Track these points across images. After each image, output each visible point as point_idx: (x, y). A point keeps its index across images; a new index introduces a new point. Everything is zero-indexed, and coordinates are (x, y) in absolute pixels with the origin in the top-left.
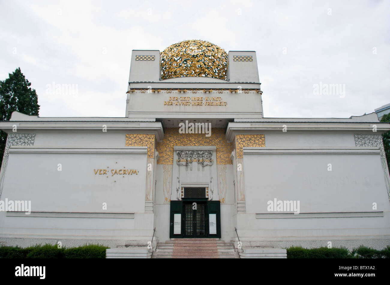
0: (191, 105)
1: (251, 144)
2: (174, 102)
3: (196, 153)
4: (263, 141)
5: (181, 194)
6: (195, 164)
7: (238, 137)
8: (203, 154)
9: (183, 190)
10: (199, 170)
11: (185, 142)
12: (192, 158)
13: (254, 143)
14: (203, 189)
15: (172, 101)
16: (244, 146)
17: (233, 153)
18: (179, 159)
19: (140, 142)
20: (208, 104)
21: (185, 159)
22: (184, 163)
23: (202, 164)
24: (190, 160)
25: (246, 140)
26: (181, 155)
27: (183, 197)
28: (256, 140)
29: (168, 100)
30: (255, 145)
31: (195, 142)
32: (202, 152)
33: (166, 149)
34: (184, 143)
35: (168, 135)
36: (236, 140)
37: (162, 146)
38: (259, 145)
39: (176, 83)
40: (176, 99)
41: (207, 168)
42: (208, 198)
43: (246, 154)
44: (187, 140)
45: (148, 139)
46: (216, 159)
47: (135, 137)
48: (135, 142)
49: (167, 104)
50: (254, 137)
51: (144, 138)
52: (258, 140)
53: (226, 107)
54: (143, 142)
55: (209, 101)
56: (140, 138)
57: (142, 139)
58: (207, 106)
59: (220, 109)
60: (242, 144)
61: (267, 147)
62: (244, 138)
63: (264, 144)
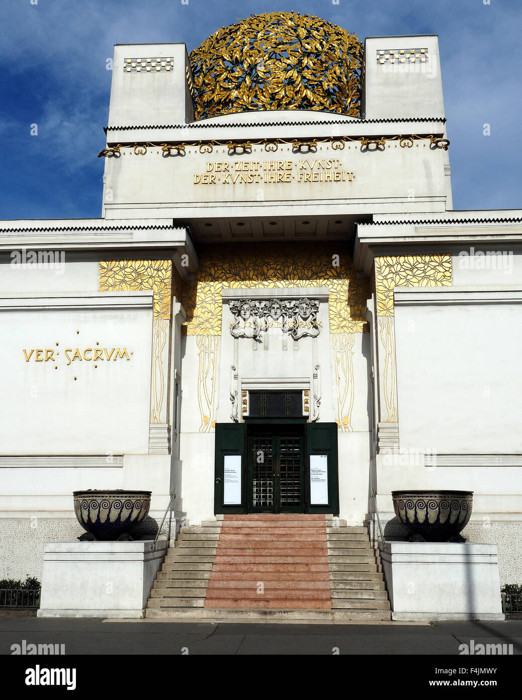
0: (262, 182)
1: (414, 280)
2: (218, 175)
3: (278, 306)
4: (446, 271)
5: (241, 406)
6: (275, 333)
7: (382, 263)
9: (247, 398)
10: (285, 347)
11: (250, 278)
13: (423, 278)
14: (296, 395)
15: (213, 173)
16: (396, 285)
17: (370, 303)
18: (236, 320)
19: (135, 280)
20: (305, 177)
21: (250, 320)
23: (294, 332)
24: (263, 323)
25: (402, 270)
26: (240, 312)
27: (247, 414)
28: (429, 268)
29: (202, 170)
30: (425, 281)
31: (275, 279)
32: (294, 302)
33: (204, 298)
35: (209, 262)
36: (376, 269)
38: (436, 280)
39: (222, 126)
40: (223, 167)
41: (305, 343)
42: (307, 418)
43: (401, 304)
45: (156, 272)
46: (328, 319)
47: (122, 267)
48: (123, 281)
49: (201, 183)
50: (423, 262)
51: (145, 270)
52: (434, 268)
53: (351, 185)
54: (142, 280)
55: (309, 171)
56: (135, 271)
57: (141, 272)
58: (302, 183)
59: (336, 190)
60: (393, 280)
61: (456, 286)
62: (396, 265)
63: (449, 278)
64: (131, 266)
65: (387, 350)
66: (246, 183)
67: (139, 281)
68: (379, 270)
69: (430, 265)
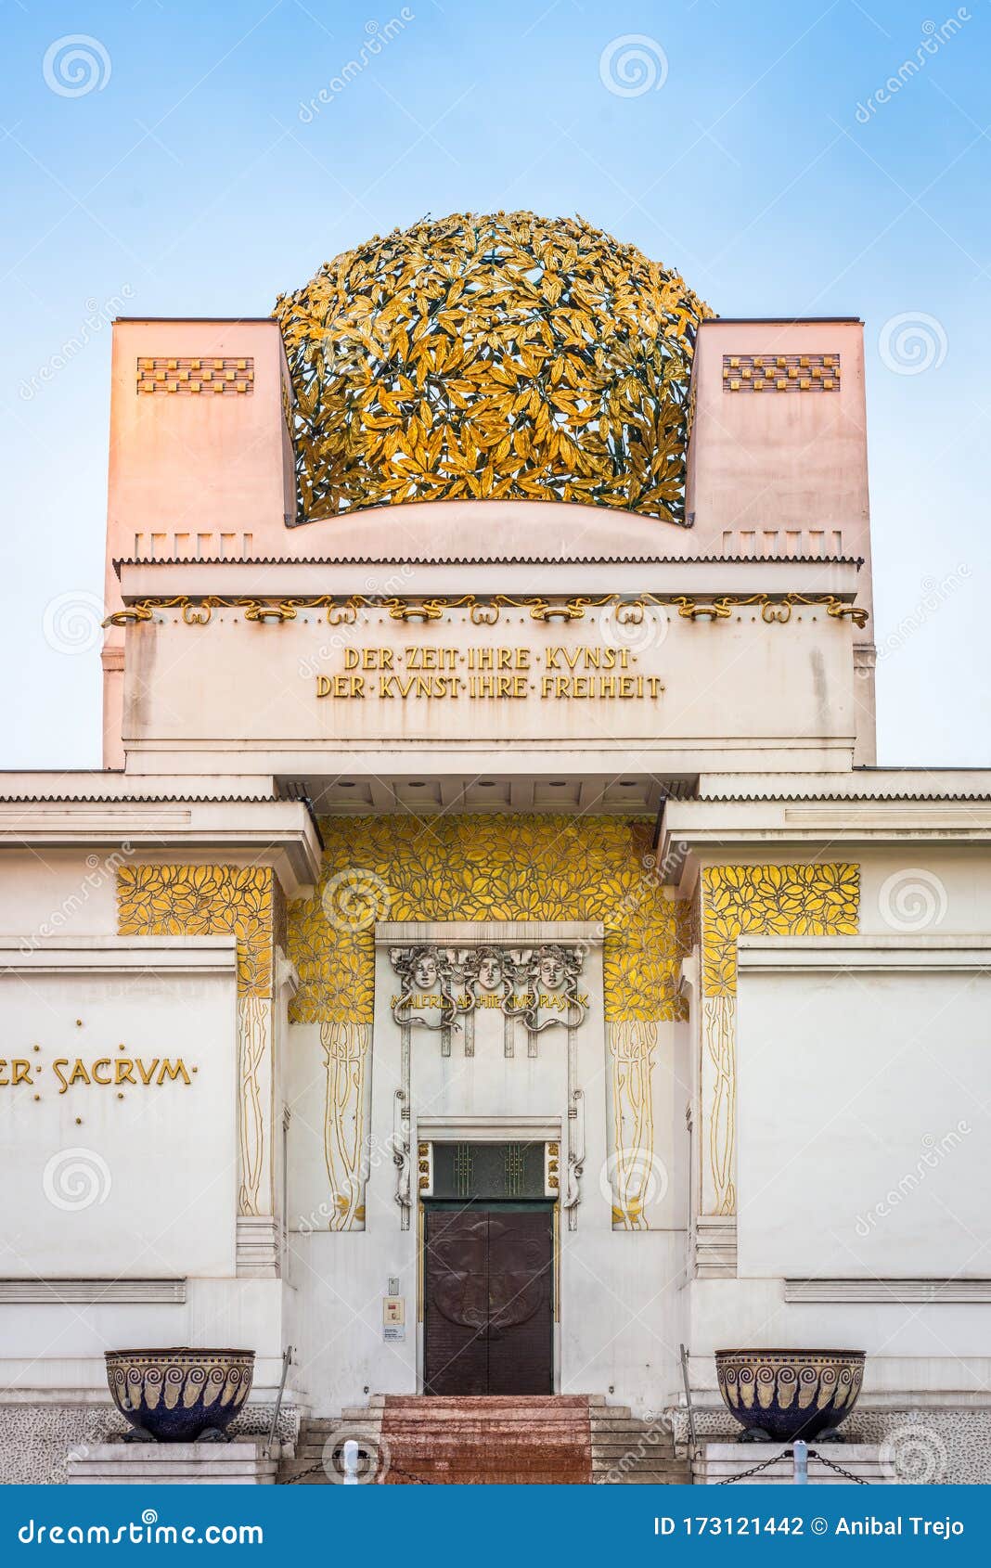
0: (464, 696)
1: (781, 920)
2: (372, 679)
3: (495, 961)
4: (846, 902)
6: (489, 1021)
7: (716, 881)
8: (534, 962)
9: (430, 1158)
10: (508, 1051)
11: (434, 898)
12: (477, 986)
13: (798, 916)
14: (531, 1153)
15: (359, 673)
16: (743, 932)
17: (689, 967)
18: (405, 991)
19: (196, 912)
20: (557, 687)
21: (436, 991)
22: (433, 1015)
23: (529, 1019)
24: (464, 997)
25: (757, 898)
26: (413, 973)
28: (813, 896)
29: (335, 665)
30: (803, 924)
31: (488, 900)
32: (529, 954)
33: (334, 940)
34: (429, 904)
35: (347, 859)
36: (703, 897)
37: (313, 921)
38: (824, 922)
39: (378, 562)
40: (379, 660)
41: (553, 1042)
42: (555, 1201)
43: (748, 972)
44: (447, 885)
45: (239, 894)
46: (602, 990)
47: (166, 882)
48: (171, 914)
49: (332, 694)
50: (800, 881)
51: (216, 891)
52: (823, 896)
53: (656, 708)
54: (209, 911)
55: (565, 673)
56: (195, 891)
57: (208, 895)
58: (552, 702)
59: (623, 718)
60: (737, 920)
61: (865, 935)
62: (745, 888)
63: (852, 917)
64: (187, 880)
65: (720, 1068)
66: (429, 697)
67: (204, 913)
68: (710, 897)
69: (814, 889)
